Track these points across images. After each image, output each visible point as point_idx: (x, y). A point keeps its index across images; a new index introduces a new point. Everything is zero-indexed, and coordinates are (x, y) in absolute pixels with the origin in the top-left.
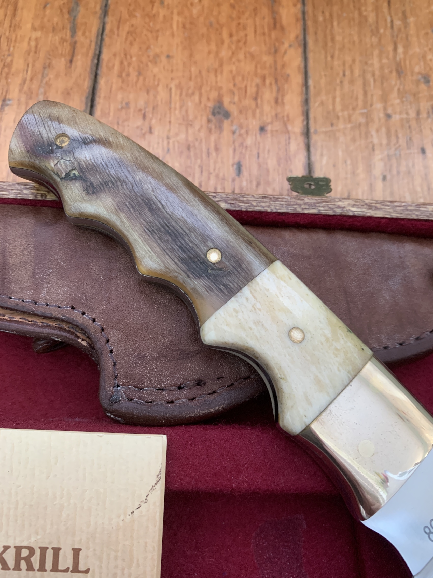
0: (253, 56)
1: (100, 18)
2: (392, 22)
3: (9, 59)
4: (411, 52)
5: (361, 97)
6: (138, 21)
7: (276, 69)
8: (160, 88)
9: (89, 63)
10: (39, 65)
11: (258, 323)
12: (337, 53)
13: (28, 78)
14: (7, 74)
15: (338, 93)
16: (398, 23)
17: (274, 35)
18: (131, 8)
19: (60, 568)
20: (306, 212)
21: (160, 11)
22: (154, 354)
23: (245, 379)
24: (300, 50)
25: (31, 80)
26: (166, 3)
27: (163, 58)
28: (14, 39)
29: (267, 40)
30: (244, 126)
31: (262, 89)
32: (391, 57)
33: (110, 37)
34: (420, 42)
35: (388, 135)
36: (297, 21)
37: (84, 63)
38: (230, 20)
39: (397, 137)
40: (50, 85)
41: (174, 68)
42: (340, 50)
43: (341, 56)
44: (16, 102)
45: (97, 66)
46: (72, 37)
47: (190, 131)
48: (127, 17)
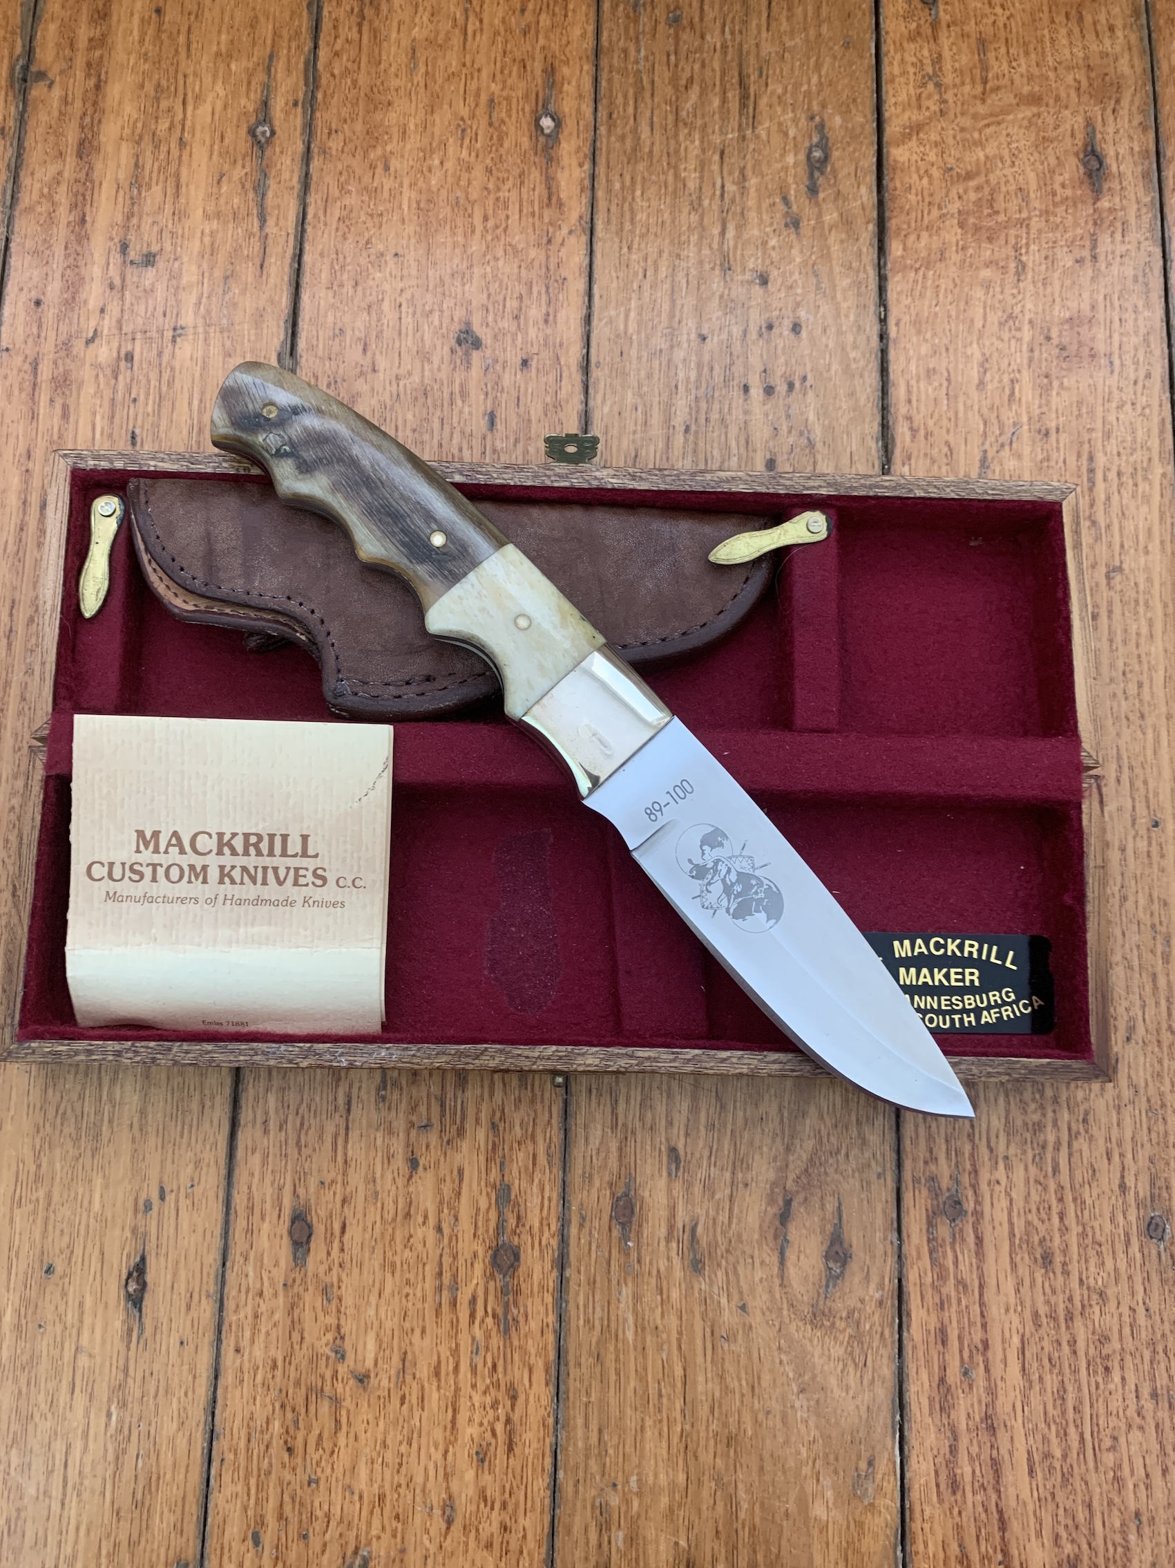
0: (516, 251)
1: (298, 196)
2: (723, 187)
3: (177, 264)
4: (745, 236)
5: (666, 306)
6: (353, 200)
7: (548, 269)
8: (386, 306)
9: (287, 269)
10: (218, 273)
11: (483, 610)
12: (637, 240)
13: (205, 295)
14: (177, 289)
15: (633, 304)
16: (731, 188)
17: (547, 215)
18: (342, 179)
19: (289, 853)
20: (556, 484)
21: (385, 180)
22: (379, 648)
23: (479, 675)
24: (584, 239)
25: (209, 297)
26: (392, 169)
27: (389, 257)
28: (180, 232)
29: (537, 223)
30: (501, 360)
31: (526, 301)
32: (715, 246)
33: (314, 227)
34: (761, 219)
35: (700, 366)
36: (582, 191)
37: (279, 269)
38: (485, 193)
39: (712, 369)
40: (235, 304)
41: (405, 272)
42: (642, 236)
43: (643, 245)
44: (191, 331)
45: (298, 273)
46: (261, 228)
47: (427, 367)
48: (337, 193)
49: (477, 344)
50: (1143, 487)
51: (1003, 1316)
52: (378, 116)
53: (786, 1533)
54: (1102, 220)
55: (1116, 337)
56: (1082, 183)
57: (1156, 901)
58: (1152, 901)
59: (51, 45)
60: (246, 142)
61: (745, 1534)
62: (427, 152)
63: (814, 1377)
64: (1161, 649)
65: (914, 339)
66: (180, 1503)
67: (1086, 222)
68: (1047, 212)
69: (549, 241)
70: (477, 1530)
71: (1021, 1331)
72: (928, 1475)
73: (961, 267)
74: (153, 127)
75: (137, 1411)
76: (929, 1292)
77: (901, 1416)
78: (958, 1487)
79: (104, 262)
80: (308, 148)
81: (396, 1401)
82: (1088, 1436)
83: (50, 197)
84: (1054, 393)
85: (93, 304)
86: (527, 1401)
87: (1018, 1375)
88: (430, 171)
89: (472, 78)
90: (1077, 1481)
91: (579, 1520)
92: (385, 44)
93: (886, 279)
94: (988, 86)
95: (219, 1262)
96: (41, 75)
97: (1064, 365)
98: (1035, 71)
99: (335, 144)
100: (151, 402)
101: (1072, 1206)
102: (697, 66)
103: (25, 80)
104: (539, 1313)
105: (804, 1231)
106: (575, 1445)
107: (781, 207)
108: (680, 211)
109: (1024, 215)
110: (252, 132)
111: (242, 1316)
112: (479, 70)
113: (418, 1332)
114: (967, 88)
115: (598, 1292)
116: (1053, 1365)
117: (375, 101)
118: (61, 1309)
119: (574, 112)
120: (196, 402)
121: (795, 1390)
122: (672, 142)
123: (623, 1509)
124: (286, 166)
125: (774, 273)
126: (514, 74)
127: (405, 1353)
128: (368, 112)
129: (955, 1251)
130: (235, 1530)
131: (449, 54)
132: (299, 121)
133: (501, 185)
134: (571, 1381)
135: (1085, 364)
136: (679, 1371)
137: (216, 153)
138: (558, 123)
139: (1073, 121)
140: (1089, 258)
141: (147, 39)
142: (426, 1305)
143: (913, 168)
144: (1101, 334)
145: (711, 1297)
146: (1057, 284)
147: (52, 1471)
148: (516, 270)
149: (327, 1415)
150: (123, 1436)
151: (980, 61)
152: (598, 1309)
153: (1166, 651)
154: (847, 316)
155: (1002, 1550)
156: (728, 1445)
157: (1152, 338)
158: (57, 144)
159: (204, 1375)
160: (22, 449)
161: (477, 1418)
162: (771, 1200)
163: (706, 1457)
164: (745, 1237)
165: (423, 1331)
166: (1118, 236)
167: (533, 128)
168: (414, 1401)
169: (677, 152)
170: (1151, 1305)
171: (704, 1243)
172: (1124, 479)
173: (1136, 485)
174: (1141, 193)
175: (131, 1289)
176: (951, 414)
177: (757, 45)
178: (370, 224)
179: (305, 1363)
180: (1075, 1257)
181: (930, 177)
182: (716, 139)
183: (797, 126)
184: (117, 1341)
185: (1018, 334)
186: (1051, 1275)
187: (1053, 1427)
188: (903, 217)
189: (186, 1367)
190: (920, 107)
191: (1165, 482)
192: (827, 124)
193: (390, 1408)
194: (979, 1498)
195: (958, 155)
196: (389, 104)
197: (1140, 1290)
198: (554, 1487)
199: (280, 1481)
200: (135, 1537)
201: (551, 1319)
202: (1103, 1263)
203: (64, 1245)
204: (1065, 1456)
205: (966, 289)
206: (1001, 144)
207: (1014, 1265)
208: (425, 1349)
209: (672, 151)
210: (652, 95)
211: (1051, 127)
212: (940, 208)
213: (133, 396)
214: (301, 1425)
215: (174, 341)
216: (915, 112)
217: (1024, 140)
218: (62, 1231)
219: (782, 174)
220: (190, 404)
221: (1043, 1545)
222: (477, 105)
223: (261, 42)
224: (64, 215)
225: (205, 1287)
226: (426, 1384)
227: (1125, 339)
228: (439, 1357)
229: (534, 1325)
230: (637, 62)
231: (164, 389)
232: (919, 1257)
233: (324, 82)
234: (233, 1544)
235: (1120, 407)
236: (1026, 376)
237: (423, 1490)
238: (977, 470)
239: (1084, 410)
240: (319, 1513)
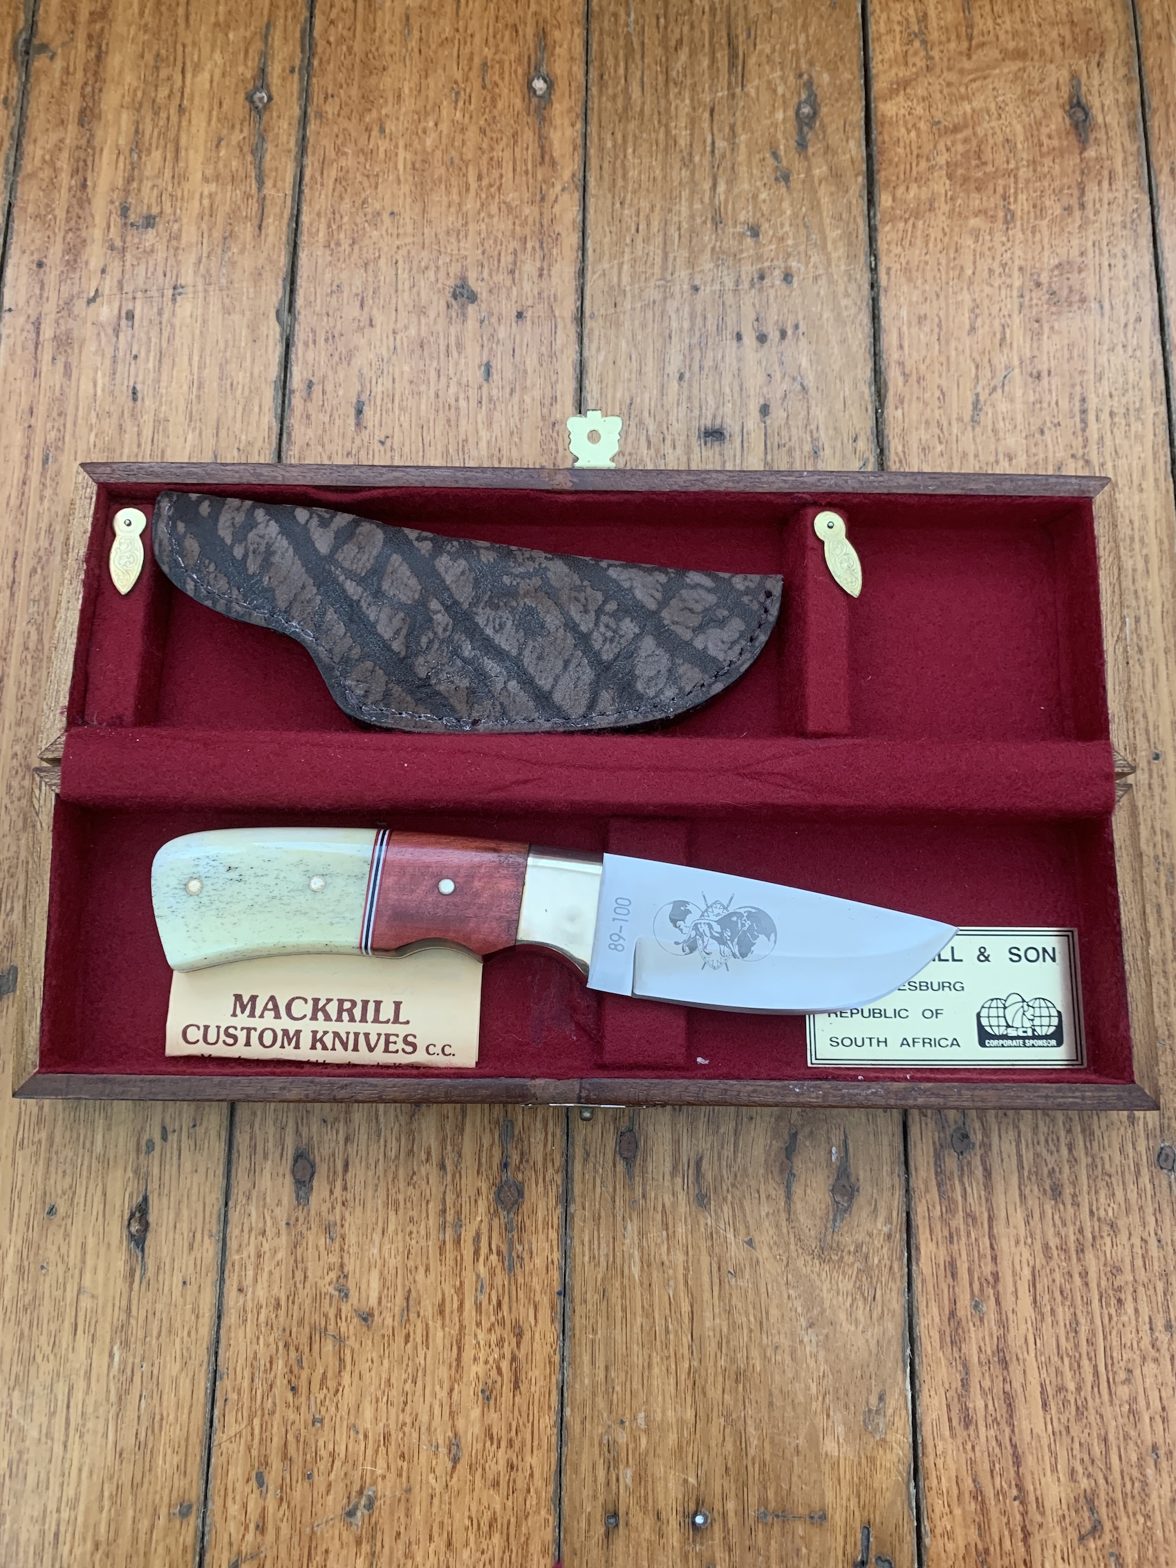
0: (510, 209)
1: (295, 158)
2: (713, 143)
3: (176, 226)
4: (736, 191)
5: (658, 260)
6: (349, 162)
7: (542, 225)
8: (382, 263)
9: (285, 228)
10: (217, 234)
12: (629, 196)
13: (205, 255)
14: (177, 249)
15: (627, 257)
16: (721, 144)
17: (541, 173)
18: (339, 142)
21: (380, 142)
24: (577, 195)
25: (208, 257)
26: (387, 131)
27: (386, 216)
28: (179, 195)
29: (531, 181)
30: (496, 312)
31: (521, 257)
32: (707, 200)
33: (311, 188)
34: (752, 174)
35: (693, 316)
36: (575, 149)
37: (276, 229)
38: (479, 153)
39: (705, 318)
40: (235, 263)
41: (401, 231)
42: (634, 192)
43: (636, 201)
44: (190, 289)
45: (296, 232)
46: (259, 189)
47: (423, 321)
48: (333, 155)
49: (473, 298)
50: (1136, 426)
51: (1013, 1249)
52: (373, 81)
53: (797, 1471)
54: (1089, 168)
55: (1106, 281)
56: (1068, 133)
57: (1158, 832)
58: (1155, 833)
59: (53, 19)
60: (244, 107)
61: (754, 1471)
62: (422, 114)
63: (823, 1312)
64: (1157, 584)
65: (905, 288)
66: (183, 1444)
67: (1074, 171)
68: (1034, 162)
69: (543, 199)
70: (484, 1469)
71: (1031, 1263)
72: (941, 1409)
73: (950, 215)
74: (153, 95)
75: (140, 1352)
76: (938, 1226)
77: (912, 1350)
78: (971, 1422)
79: (104, 225)
80: (305, 113)
81: (400, 1339)
82: (1102, 1368)
83: (52, 164)
84: (1045, 337)
85: (95, 264)
86: (532, 1338)
87: (1031, 1309)
88: (425, 132)
89: (465, 43)
90: (1092, 1417)
91: (586, 1457)
92: (380, 13)
93: (876, 230)
94: (974, 42)
95: (222, 1201)
96: (44, 47)
97: (1054, 309)
98: (1019, 27)
99: (330, 109)
100: (151, 359)
101: (1080, 1137)
102: (686, 28)
103: (27, 53)
104: (544, 1249)
105: (810, 1165)
106: (582, 1382)
107: (770, 161)
108: (671, 167)
109: (1012, 166)
110: (250, 98)
111: (245, 1255)
112: (472, 36)
113: (421, 1270)
114: (953, 45)
115: (602, 1226)
116: (1064, 1298)
117: (370, 66)
118: (64, 1250)
119: (565, 74)
120: (196, 358)
121: (803, 1322)
122: (663, 102)
123: (631, 1446)
124: (283, 128)
125: (765, 226)
126: (507, 38)
127: (410, 1291)
128: (363, 77)
129: (962, 1184)
130: (239, 1470)
131: (442, 22)
132: (296, 87)
133: (495, 146)
134: (577, 1318)
135: (1075, 307)
136: (686, 1308)
137: (214, 119)
138: (550, 84)
139: (1058, 75)
140: (1076, 206)
141: (147, 11)
142: (430, 1243)
143: (901, 122)
144: (1091, 280)
145: (717, 1232)
146: (1046, 233)
147: (55, 1412)
148: (511, 227)
149: (331, 1354)
150: (127, 1377)
151: (965, 18)
152: (603, 1245)
153: (1162, 586)
154: (838, 266)
155: (1017, 1485)
156: (737, 1381)
157: (1141, 285)
158: (59, 113)
159: (207, 1315)
160: (25, 404)
161: (482, 1356)
162: (776, 1135)
163: (714, 1393)
164: (750, 1171)
165: (427, 1270)
166: (1105, 184)
167: (526, 91)
168: (419, 1340)
169: (668, 110)
170: (1162, 1237)
171: (709, 1176)
172: (1117, 420)
173: (1128, 425)
174: (1128, 144)
175: (133, 1230)
176: (943, 359)
177: (745, 7)
178: (366, 184)
179: (308, 1302)
180: (1085, 1188)
181: (918, 130)
182: (707, 98)
183: (785, 83)
184: (120, 1281)
185: (1008, 281)
186: (1061, 1207)
187: (1066, 1360)
188: (891, 170)
189: (189, 1307)
190: (906, 64)
191: (1158, 422)
192: (815, 82)
193: (394, 1347)
194: (992, 1433)
195: (945, 109)
196: (384, 69)
197: (1151, 1220)
198: (561, 1423)
199: (284, 1421)
200: (138, 1479)
201: (556, 1256)
202: (1114, 1195)
203: (66, 1186)
204: (1079, 1389)
205: (956, 238)
206: (987, 97)
207: (1023, 1197)
208: (429, 1287)
209: (662, 110)
210: (643, 57)
211: (1037, 80)
212: (928, 160)
213: (134, 353)
214: (305, 1364)
215: (174, 300)
216: (902, 68)
217: (1010, 94)
218: (64, 1172)
219: (772, 130)
220: (190, 359)
221: (1059, 1480)
222: (470, 69)
223: (258, 12)
224: (65, 179)
225: (207, 1227)
226: (430, 1323)
227: (1113, 282)
228: (443, 1295)
229: (539, 1262)
230: (627, 25)
231: (164, 345)
232: (927, 1191)
233: (319, 49)
234: (237, 1485)
235: (1112, 349)
236: (1017, 320)
237: (429, 1429)
238: (970, 413)
239: (1075, 353)
240: (323, 1453)
